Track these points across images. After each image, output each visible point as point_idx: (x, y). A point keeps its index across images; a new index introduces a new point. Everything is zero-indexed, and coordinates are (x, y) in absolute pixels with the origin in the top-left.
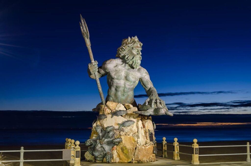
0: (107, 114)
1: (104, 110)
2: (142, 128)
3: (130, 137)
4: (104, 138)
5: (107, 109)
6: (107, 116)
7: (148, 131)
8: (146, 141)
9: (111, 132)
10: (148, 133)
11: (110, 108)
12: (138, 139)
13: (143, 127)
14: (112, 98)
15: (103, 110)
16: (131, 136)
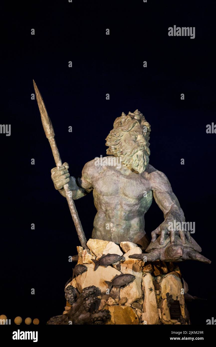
0: (87, 264)
1: (83, 255)
2: (151, 290)
3: (125, 309)
4: (77, 313)
5: (88, 254)
6: (87, 268)
7: (166, 297)
8: (161, 317)
9: (88, 299)
10: (166, 300)
11: (94, 251)
12: (143, 314)
13: (153, 288)
14: (100, 231)
15: (82, 257)
16: (127, 308)
